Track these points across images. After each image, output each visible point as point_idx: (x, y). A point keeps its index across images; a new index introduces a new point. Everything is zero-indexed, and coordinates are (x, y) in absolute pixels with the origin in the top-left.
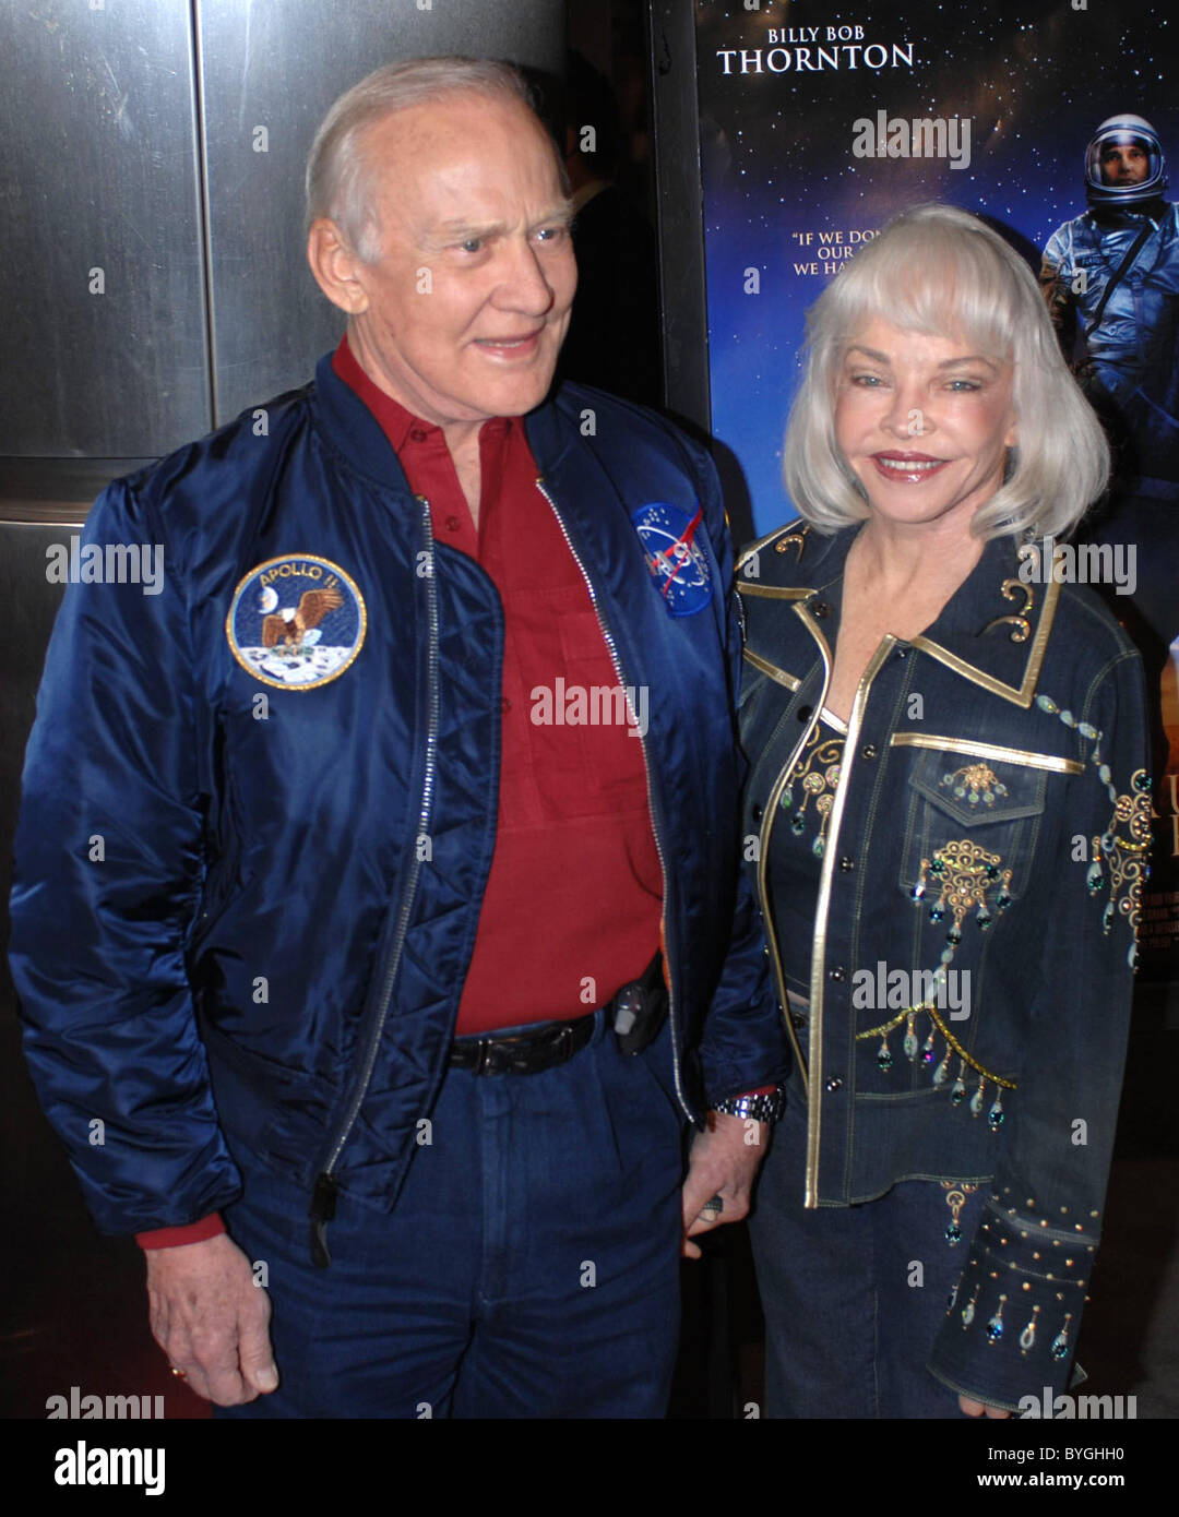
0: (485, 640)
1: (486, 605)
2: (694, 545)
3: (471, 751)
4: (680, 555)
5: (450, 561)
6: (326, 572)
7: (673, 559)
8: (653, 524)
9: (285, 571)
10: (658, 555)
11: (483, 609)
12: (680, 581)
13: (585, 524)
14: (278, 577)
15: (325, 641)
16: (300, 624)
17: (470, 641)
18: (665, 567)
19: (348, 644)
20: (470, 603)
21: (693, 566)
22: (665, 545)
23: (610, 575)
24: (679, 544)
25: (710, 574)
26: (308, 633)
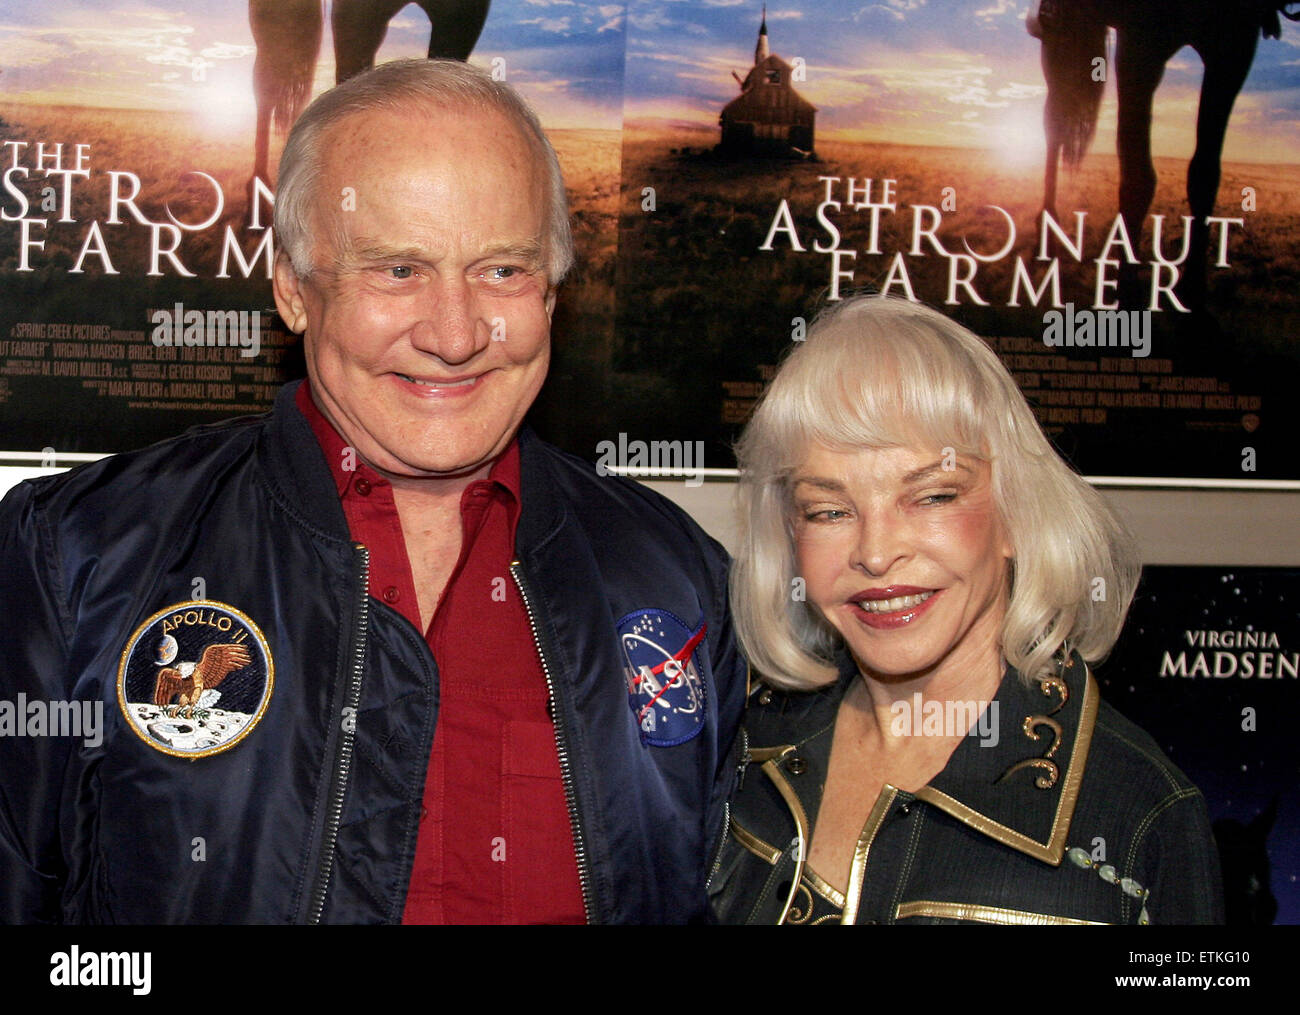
0: (414, 719)
1: (422, 678)
2: (690, 665)
3: (379, 844)
4: (670, 674)
5: (383, 621)
6: (237, 625)
7: (660, 677)
8: (644, 633)
9: (191, 618)
10: (644, 670)
11: (417, 682)
12: (665, 704)
13: (558, 620)
14: (182, 624)
15: (224, 704)
16: (198, 683)
17: (396, 719)
18: (650, 685)
19: (249, 710)
20: (403, 672)
21: (684, 689)
22: (654, 660)
23: (578, 683)
24: (672, 661)
25: (704, 702)
26: (206, 693)
